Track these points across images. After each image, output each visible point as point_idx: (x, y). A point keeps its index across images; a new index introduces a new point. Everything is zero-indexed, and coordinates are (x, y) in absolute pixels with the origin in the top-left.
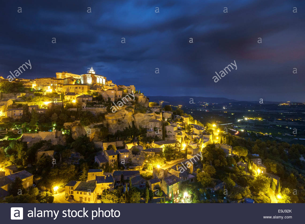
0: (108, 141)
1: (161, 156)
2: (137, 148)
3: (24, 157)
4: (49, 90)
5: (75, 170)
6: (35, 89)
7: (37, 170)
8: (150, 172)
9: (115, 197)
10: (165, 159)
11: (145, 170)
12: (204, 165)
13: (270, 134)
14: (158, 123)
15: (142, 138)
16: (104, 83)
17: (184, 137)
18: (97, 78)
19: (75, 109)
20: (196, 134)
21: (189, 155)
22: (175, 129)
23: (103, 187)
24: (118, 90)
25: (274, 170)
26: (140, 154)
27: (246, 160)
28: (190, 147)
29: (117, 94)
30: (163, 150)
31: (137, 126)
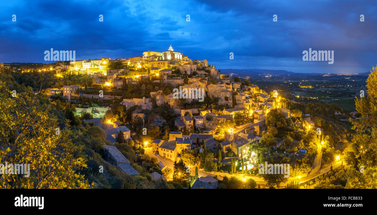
0: (185, 108)
1: (232, 122)
2: (210, 115)
3: (124, 116)
4: (139, 66)
5: (159, 131)
6: (130, 65)
7: (133, 127)
8: (221, 136)
9: (192, 156)
10: (235, 124)
11: (217, 134)
12: (268, 127)
13: (317, 98)
14: (229, 93)
15: (214, 106)
16: (181, 59)
17: (252, 104)
18: (175, 54)
19: (159, 81)
20: (261, 102)
21: (256, 120)
22: (244, 98)
23: (182, 147)
24: (193, 65)
25: (319, 124)
26: (213, 120)
27: (301, 120)
28: (256, 113)
29: (192, 68)
30: (233, 117)
31: (210, 96)
